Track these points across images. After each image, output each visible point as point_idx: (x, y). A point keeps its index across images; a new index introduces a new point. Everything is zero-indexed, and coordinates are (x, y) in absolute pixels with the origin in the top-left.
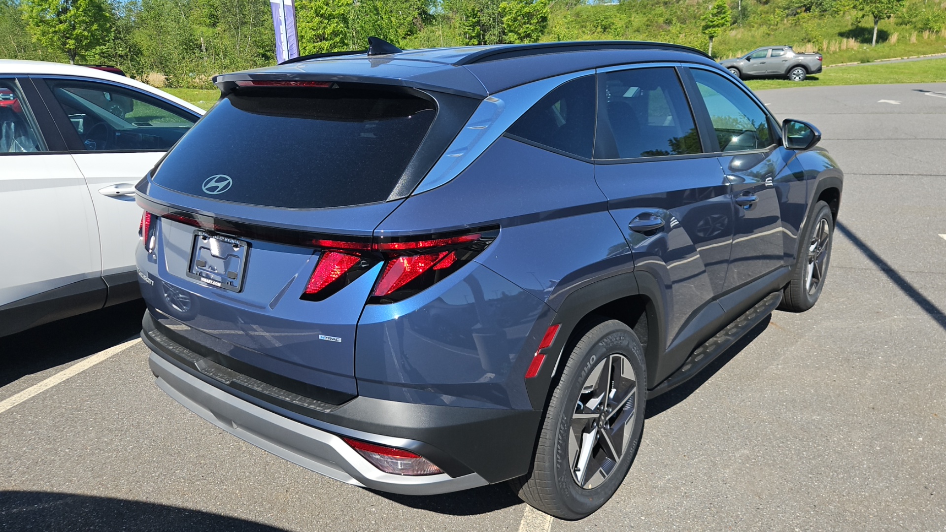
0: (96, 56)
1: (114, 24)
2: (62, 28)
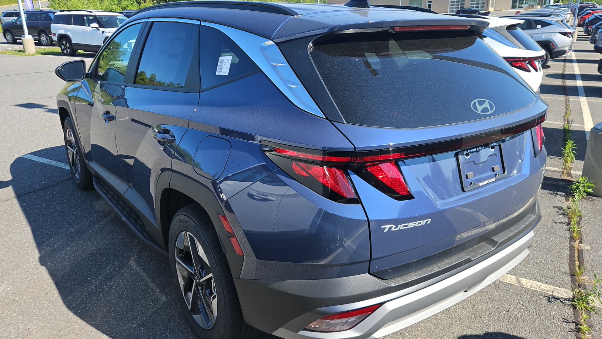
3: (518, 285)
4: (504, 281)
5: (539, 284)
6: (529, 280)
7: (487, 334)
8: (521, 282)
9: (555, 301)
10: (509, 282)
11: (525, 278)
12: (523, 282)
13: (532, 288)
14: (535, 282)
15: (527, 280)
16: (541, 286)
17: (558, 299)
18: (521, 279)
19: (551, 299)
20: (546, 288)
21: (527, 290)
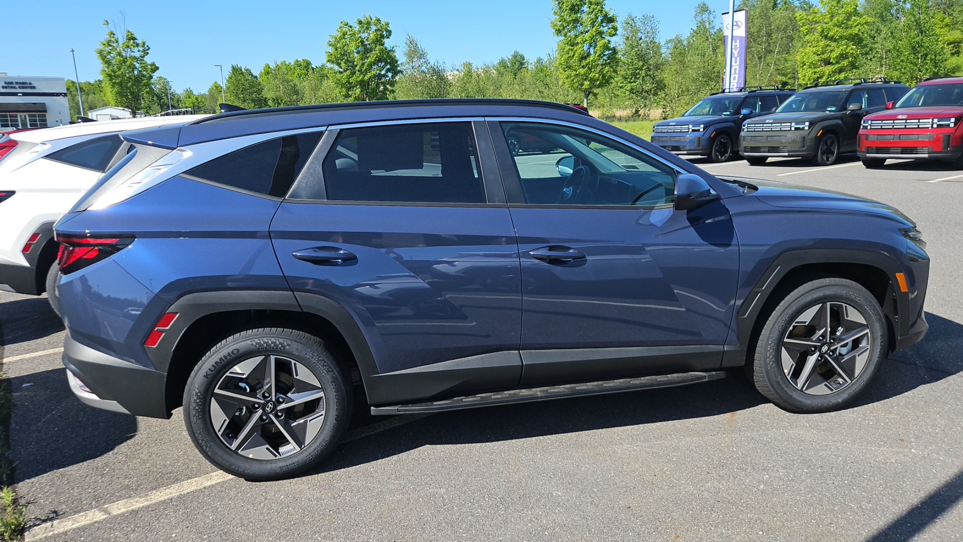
0: (626, 92)
1: (647, 63)
2: (582, 72)
3: (105, 506)
4: (126, 500)
5: (77, 525)
6: (93, 521)
7: (112, 449)
8: (103, 513)
9: (48, 515)
10: (118, 502)
11: (99, 522)
12: (100, 514)
13: (84, 513)
14: (83, 523)
15: (95, 520)
16: (73, 524)
17: (44, 521)
18: (105, 517)
19: (55, 515)
20: (65, 524)
21: (90, 508)
